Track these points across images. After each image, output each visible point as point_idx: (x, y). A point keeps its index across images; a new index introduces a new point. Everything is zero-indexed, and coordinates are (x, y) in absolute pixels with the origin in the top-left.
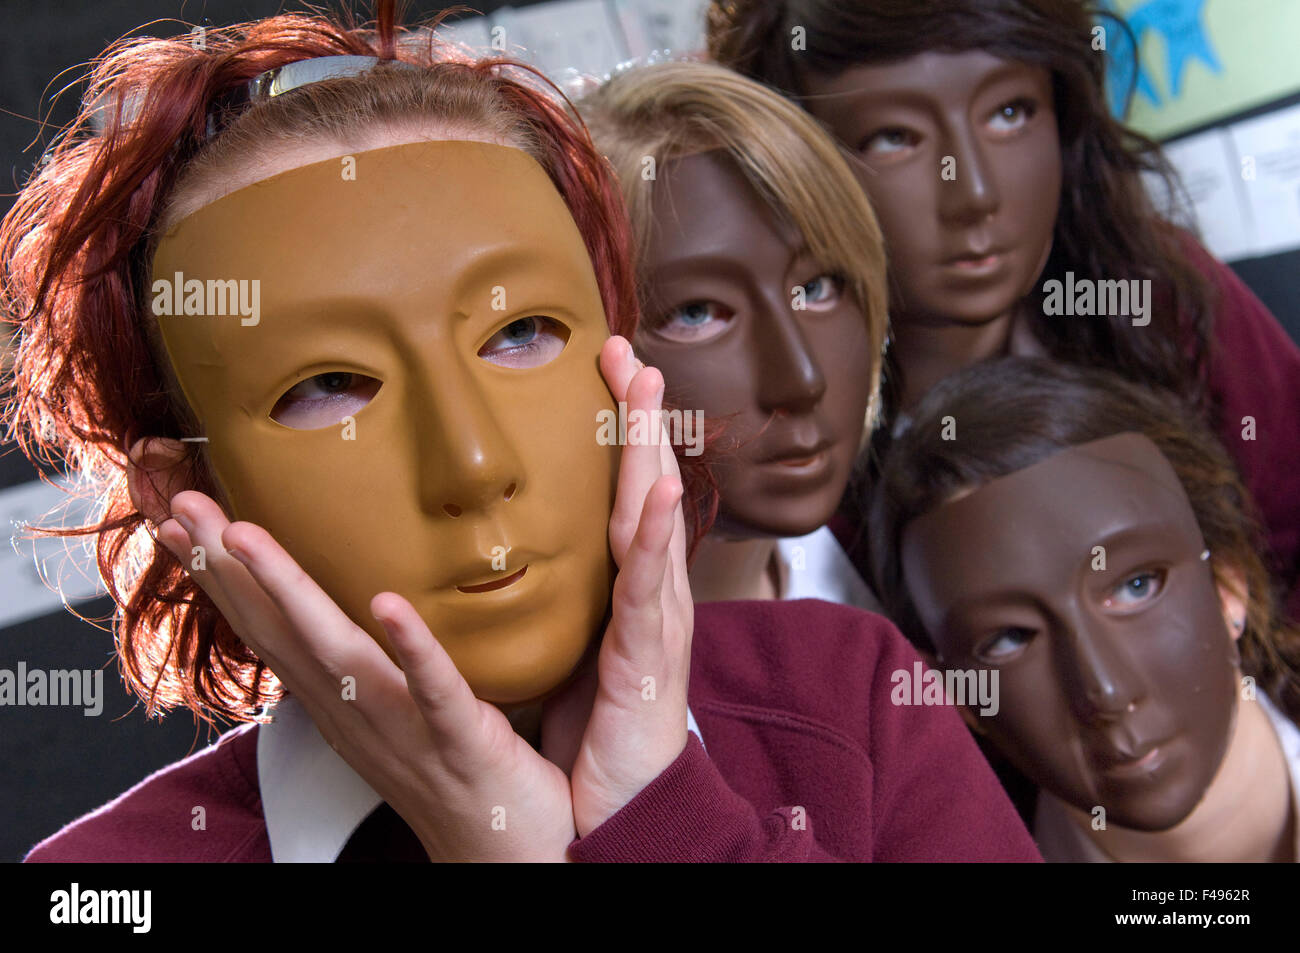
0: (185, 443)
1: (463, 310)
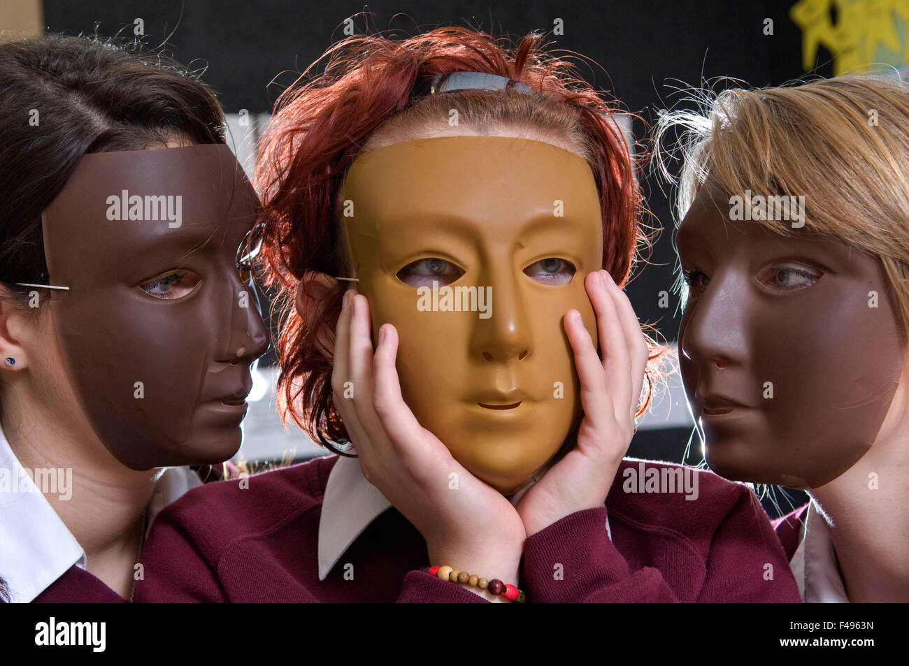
1: (522, 241)
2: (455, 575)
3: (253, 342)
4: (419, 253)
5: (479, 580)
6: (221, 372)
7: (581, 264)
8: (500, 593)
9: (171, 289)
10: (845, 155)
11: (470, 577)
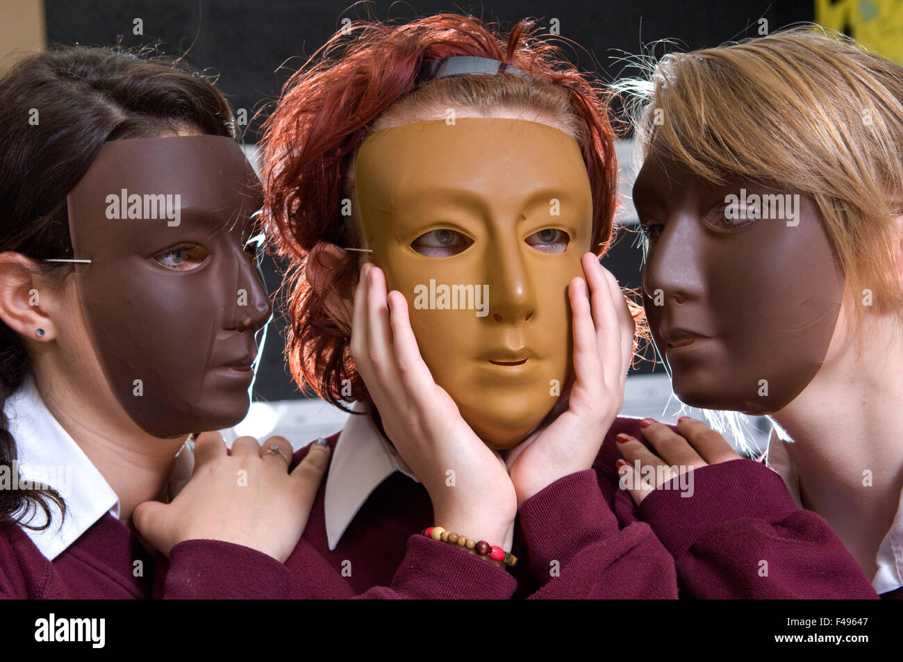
0: (348, 251)
1: (525, 214)
2: (446, 534)
3: (257, 311)
4: (431, 225)
5: (466, 541)
6: (228, 339)
7: (574, 233)
8: (486, 554)
9: (182, 263)
10: (772, 101)
11: (459, 537)
